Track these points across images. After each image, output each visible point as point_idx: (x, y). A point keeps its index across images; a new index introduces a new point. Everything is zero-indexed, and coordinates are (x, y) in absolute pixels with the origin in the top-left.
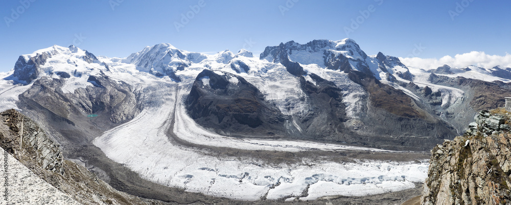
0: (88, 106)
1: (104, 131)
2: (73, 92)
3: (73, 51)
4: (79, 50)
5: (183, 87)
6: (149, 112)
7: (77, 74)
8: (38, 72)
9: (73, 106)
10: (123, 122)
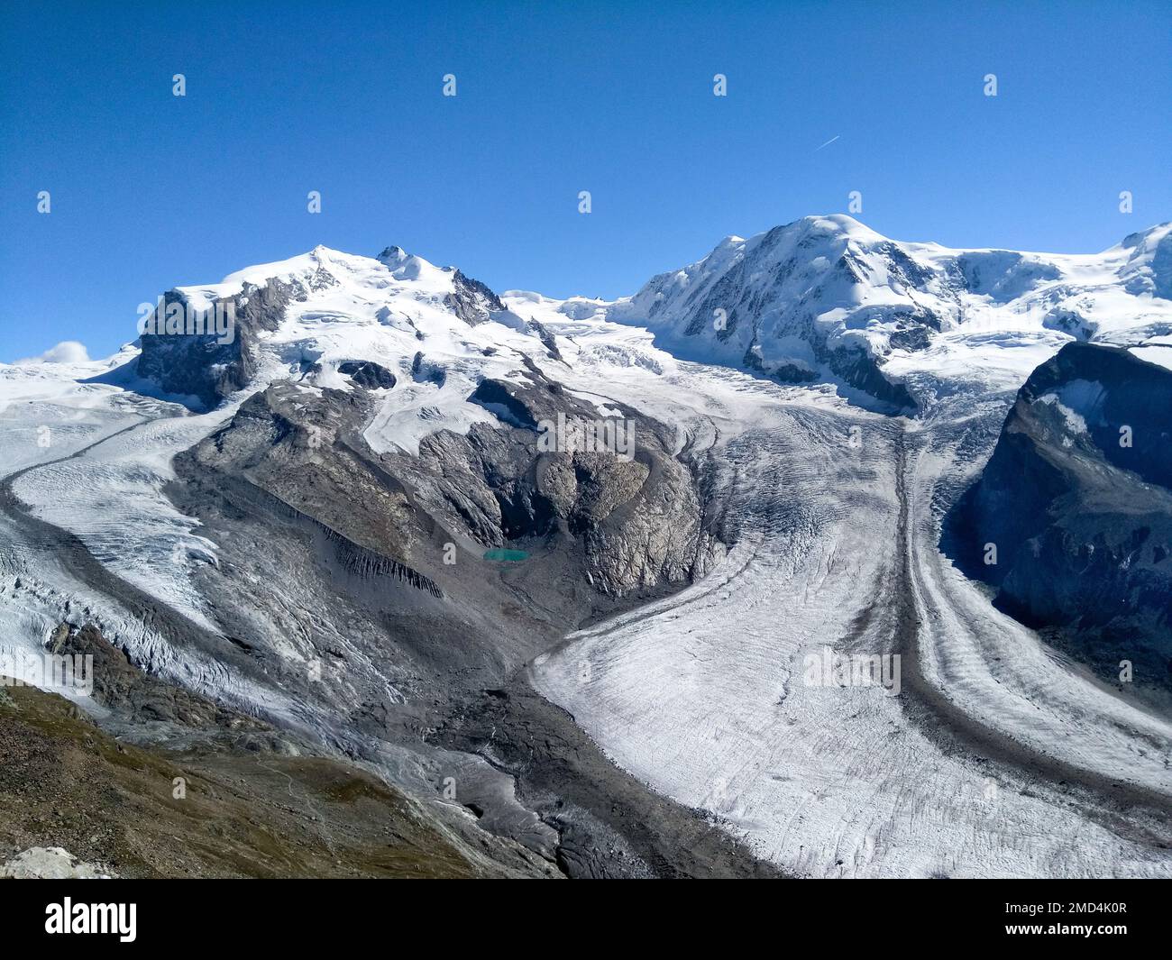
0: (483, 510)
1: (565, 631)
2: (412, 447)
3: (403, 269)
4: (425, 266)
5: (929, 437)
6: (769, 557)
7: (424, 370)
8: (251, 360)
9: (421, 512)
10: (644, 596)
